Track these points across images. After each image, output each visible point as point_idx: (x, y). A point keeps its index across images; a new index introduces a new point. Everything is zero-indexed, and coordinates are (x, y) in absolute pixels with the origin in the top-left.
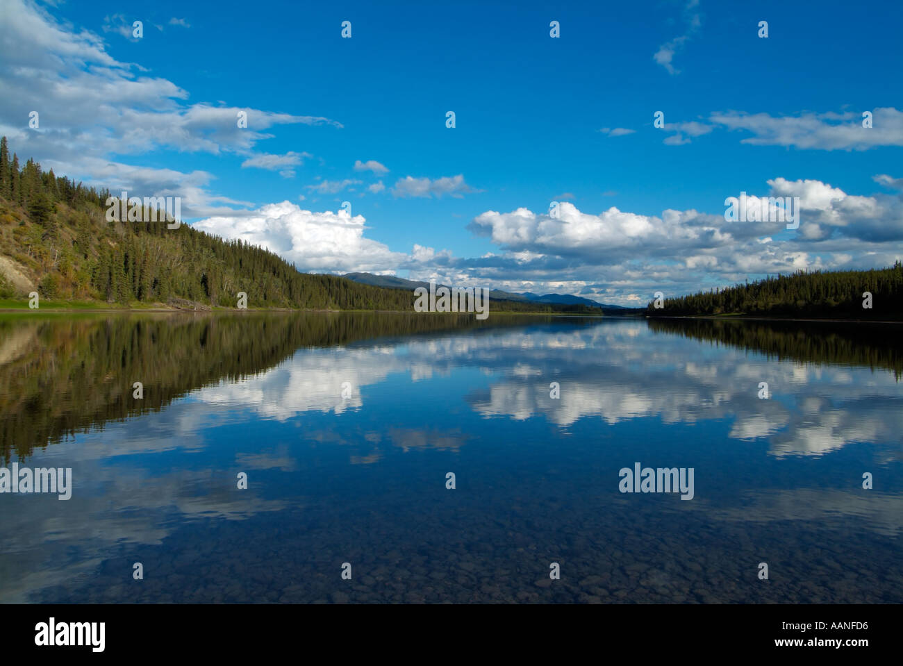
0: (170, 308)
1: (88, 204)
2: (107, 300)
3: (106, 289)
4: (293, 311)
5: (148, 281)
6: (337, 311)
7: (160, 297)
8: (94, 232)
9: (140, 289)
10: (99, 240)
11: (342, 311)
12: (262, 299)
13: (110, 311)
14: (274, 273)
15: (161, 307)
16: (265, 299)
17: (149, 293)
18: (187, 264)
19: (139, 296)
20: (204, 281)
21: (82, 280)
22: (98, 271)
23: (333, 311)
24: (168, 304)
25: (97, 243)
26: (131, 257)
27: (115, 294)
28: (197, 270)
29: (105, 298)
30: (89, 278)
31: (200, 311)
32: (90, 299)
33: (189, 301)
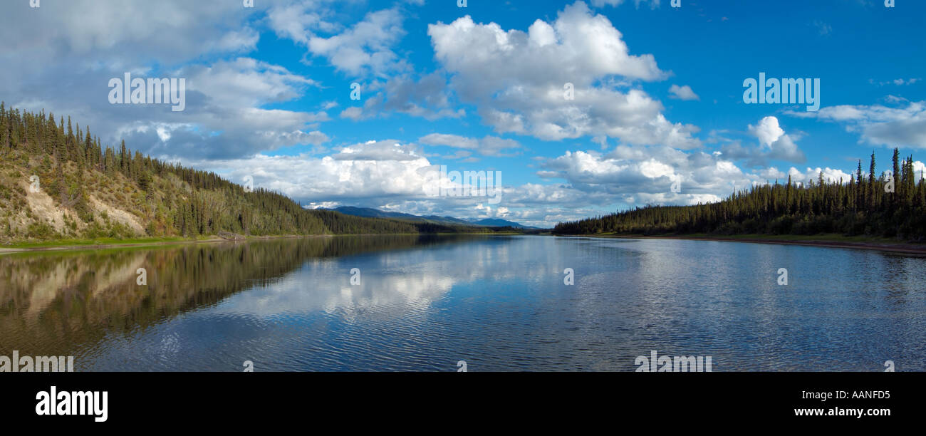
0: (219, 239)
1: (170, 174)
2: (183, 235)
3: (182, 228)
4: (300, 237)
5: (206, 222)
6: (331, 236)
7: (214, 232)
8: (174, 192)
9: (202, 227)
10: (177, 196)
11: (335, 235)
12: (278, 229)
13: (185, 242)
14: (286, 210)
15: (215, 238)
16: (281, 228)
17: (207, 230)
18: (229, 208)
19: (201, 232)
20: (240, 219)
21: (168, 223)
22: (177, 218)
23: (329, 236)
24: (219, 236)
25: (176, 198)
26: (195, 207)
27: (187, 231)
28: (236, 211)
29: (182, 234)
30: (172, 222)
31: (239, 240)
32: (173, 235)
33: (231, 233)
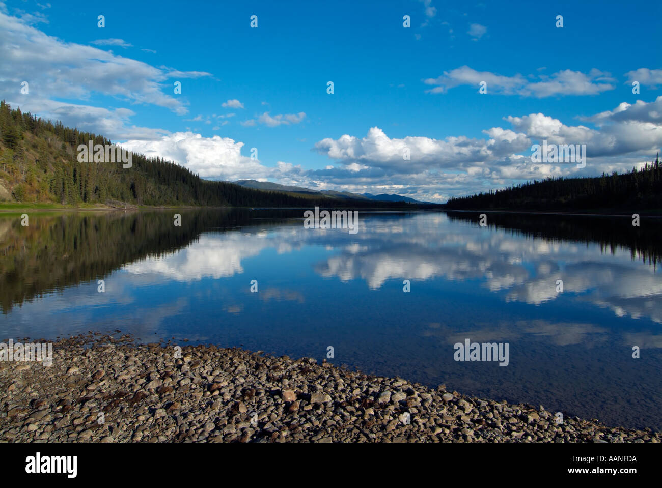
0: (107, 208)
1: (47, 133)
2: (61, 202)
3: (60, 194)
4: (197, 208)
5: (91, 188)
6: (230, 208)
7: (100, 199)
8: (51, 153)
9: (85, 194)
10: (55, 158)
11: (233, 207)
12: (174, 199)
13: (64, 210)
14: (184, 181)
15: (101, 207)
16: (177, 199)
17: (92, 196)
18: (120, 175)
19: (85, 199)
20: (133, 187)
21: (43, 188)
22: (54, 182)
23: (227, 208)
24: (106, 205)
25: (53, 160)
26: (78, 171)
27: (67, 198)
28: (128, 179)
29: (60, 201)
30: (48, 187)
31: (130, 209)
32: (49, 202)
33: (121, 202)
